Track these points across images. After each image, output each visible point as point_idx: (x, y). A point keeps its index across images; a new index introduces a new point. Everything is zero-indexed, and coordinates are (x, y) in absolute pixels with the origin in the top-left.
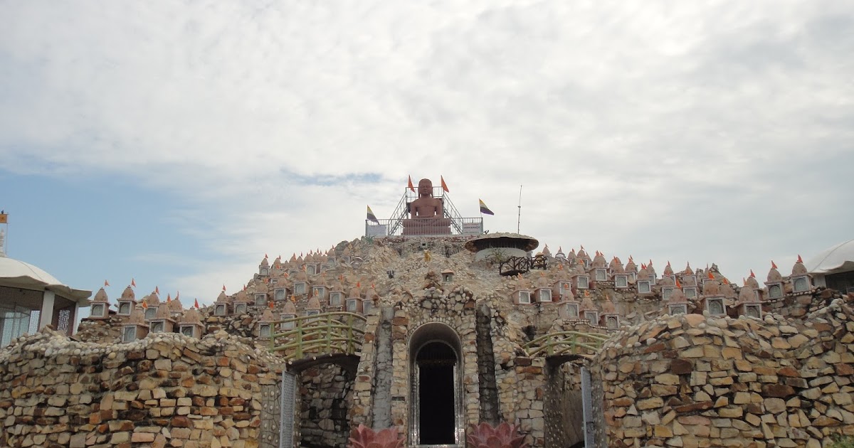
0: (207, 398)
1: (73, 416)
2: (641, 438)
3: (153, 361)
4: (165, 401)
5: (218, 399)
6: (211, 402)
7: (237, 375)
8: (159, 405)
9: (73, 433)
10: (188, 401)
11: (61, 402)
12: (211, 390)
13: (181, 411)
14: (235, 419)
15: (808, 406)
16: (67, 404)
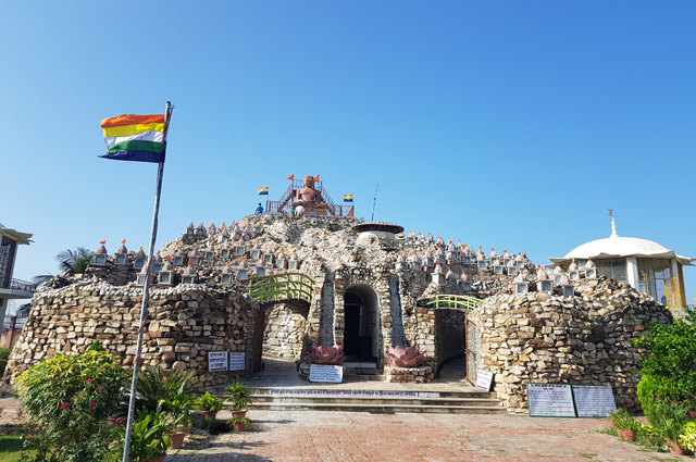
0: (219, 326)
1: (126, 335)
2: (509, 361)
3: (186, 302)
4: (195, 328)
5: (226, 325)
6: (222, 328)
7: (236, 311)
8: (191, 330)
9: (128, 345)
10: (209, 328)
11: (117, 325)
12: (221, 321)
13: (206, 334)
14: (235, 339)
15: (607, 348)
16: (121, 327)
